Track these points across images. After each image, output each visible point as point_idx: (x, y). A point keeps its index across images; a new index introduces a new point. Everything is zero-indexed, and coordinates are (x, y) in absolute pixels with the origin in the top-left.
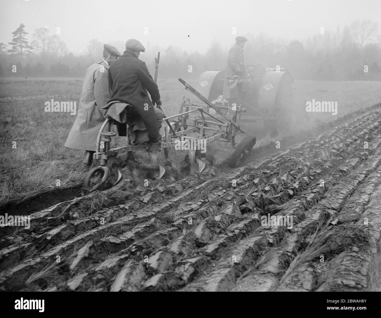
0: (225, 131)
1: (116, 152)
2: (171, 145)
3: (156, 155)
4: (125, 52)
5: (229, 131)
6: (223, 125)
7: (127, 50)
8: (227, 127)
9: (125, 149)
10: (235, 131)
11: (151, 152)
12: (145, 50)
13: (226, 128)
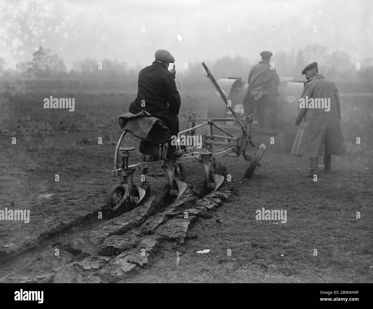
0: (236, 144)
1: (133, 168)
2: (185, 160)
3: (172, 171)
4: (153, 63)
5: (241, 145)
6: (232, 139)
7: (156, 60)
8: (237, 140)
9: (142, 166)
10: (245, 145)
11: (167, 168)
12: (174, 61)
13: (236, 142)
